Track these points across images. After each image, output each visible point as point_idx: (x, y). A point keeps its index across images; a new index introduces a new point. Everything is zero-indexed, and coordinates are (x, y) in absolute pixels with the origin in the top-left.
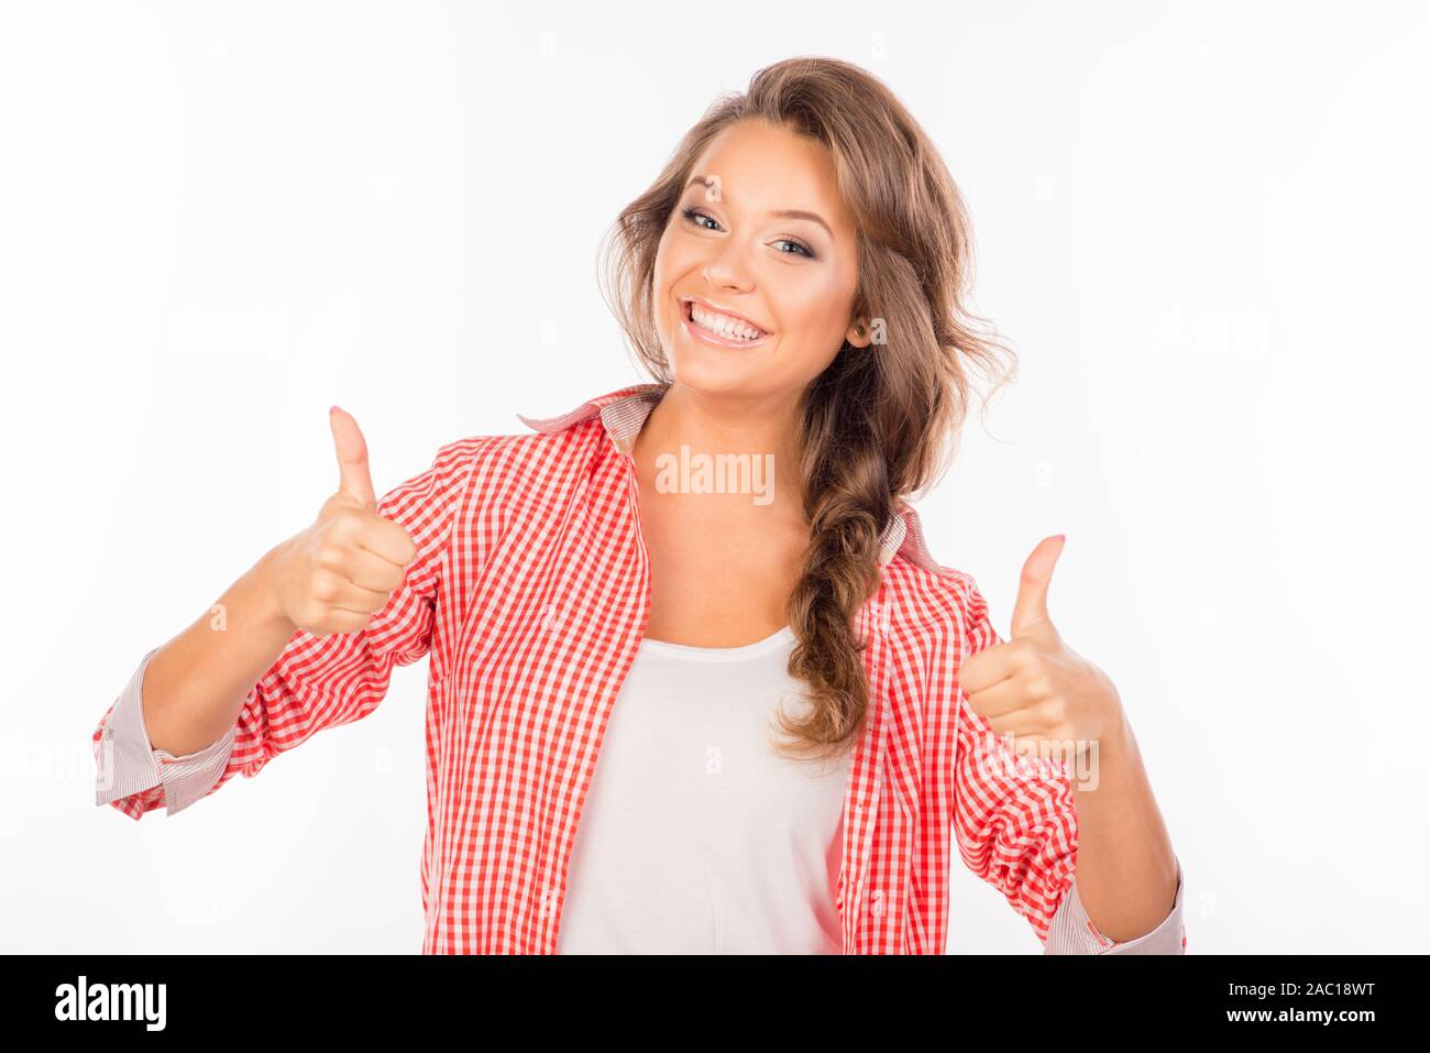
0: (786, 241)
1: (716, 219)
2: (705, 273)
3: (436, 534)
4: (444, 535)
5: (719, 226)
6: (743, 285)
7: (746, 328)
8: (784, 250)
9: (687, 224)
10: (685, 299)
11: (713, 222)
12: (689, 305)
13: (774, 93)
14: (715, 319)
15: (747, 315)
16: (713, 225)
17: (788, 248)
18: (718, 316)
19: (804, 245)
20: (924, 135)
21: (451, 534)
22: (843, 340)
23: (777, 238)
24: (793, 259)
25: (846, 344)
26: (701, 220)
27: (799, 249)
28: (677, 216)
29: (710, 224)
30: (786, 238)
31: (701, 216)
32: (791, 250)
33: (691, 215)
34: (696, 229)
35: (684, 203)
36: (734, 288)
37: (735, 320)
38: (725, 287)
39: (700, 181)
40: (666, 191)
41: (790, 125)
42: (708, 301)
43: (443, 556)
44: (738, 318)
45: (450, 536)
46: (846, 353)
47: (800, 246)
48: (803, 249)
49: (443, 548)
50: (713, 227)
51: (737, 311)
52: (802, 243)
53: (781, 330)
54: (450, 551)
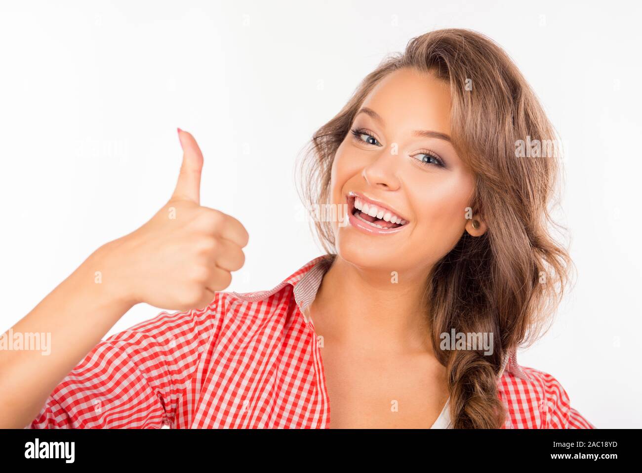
0: (426, 154)
1: (375, 136)
2: (364, 174)
3: (187, 366)
4: (192, 369)
5: (378, 142)
6: (391, 183)
7: (392, 216)
8: (423, 161)
9: (355, 141)
10: (351, 194)
11: (374, 139)
12: (354, 198)
13: (423, 49)
14: (370, 208)
15: (392, 207)
16: (374, 142)
17: (426, 160)
18: (372, 205)
19: (438, 158)
20: (526, 86)
21: (197, 369)
22: (464, 230)
23: (419, 152)
24: (429, 167)
25: (466, 232)
26: (365, 137)
27: (434, 160)
28: (350, 134)
29: (371, 141)
30: (425, 151)
31: (365, 134)
32: (429, 161)
33: (358, 133)
34: (361, 144)
35: (355, 125)
36: (385, 185)
37: (385, 210)
38: (378, 184)
39: (366, 111)
40: (344, 117)
41: (433, 72)
42: (366, 195)
43: (188, 385)
44: (387, 209)
45: (196, 371)
46: (465, 240)
47: (435, 158)
48: (438, 161)
49: (189, 378)
50: (373, 143)
51: (386, 203)
52: (436, 156)
53: (417, 220)
54: (194, 381)
